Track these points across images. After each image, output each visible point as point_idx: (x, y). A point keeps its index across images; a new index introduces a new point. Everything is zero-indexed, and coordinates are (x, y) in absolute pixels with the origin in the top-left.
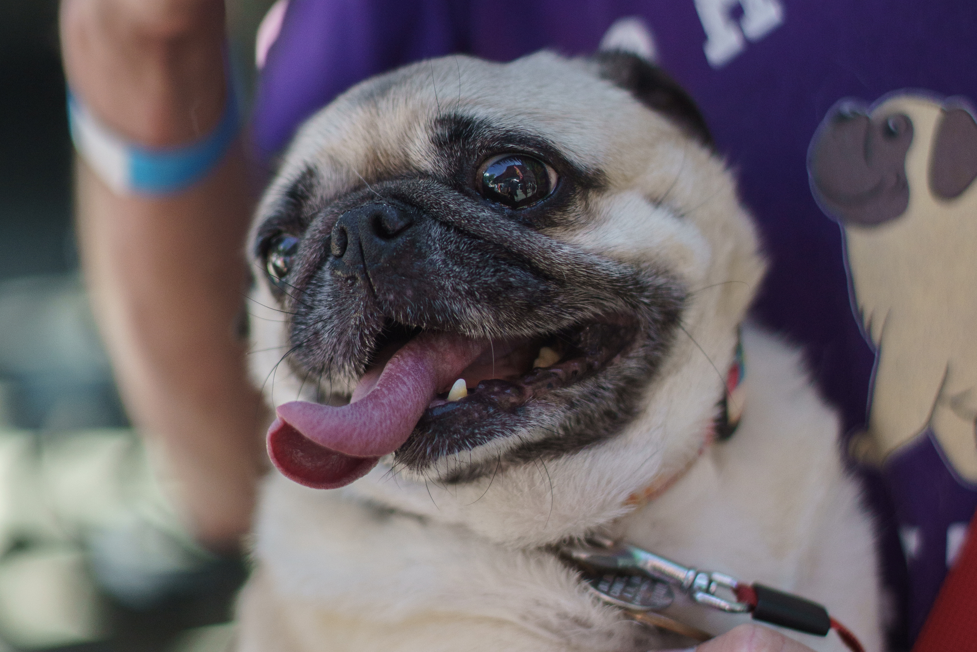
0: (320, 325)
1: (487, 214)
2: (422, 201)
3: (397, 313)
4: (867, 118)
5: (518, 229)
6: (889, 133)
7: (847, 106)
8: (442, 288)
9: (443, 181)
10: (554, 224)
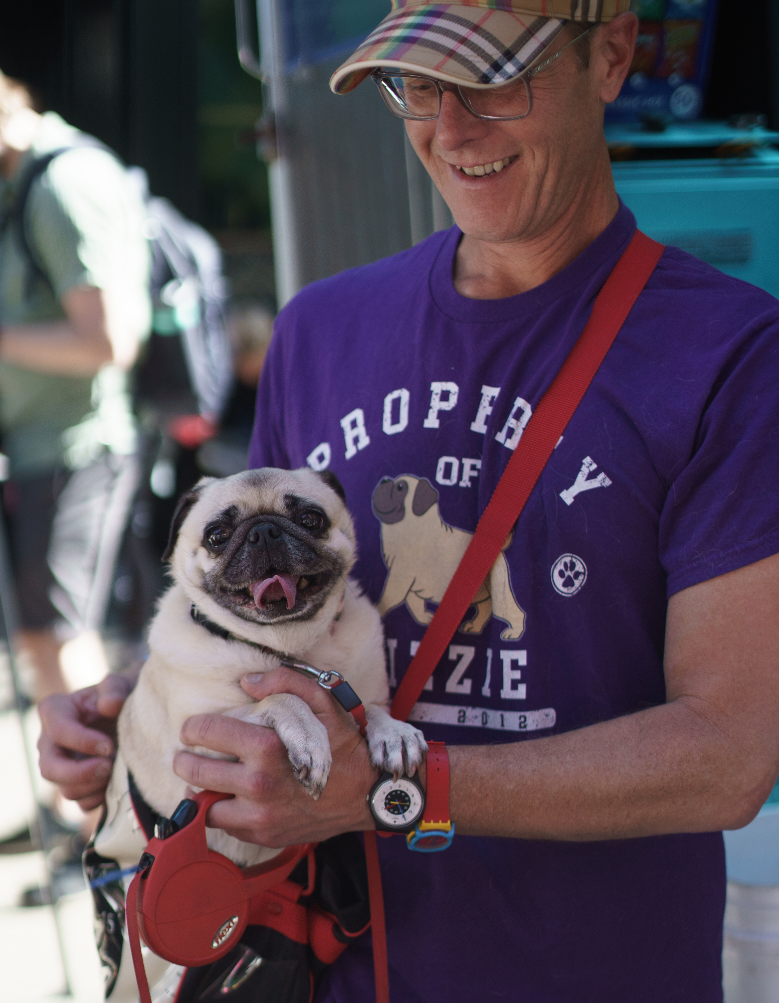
0: (243, 568)
1: (304, 533)
2: (283, 526)
3: (276, 564)
4: (393, 482)
5: (313, 539)
6: (400, 489)
7: (386, 478)
8: (292, 558)
9: (289, 519)
10: (321, 538)
